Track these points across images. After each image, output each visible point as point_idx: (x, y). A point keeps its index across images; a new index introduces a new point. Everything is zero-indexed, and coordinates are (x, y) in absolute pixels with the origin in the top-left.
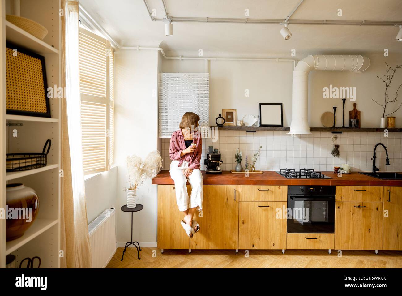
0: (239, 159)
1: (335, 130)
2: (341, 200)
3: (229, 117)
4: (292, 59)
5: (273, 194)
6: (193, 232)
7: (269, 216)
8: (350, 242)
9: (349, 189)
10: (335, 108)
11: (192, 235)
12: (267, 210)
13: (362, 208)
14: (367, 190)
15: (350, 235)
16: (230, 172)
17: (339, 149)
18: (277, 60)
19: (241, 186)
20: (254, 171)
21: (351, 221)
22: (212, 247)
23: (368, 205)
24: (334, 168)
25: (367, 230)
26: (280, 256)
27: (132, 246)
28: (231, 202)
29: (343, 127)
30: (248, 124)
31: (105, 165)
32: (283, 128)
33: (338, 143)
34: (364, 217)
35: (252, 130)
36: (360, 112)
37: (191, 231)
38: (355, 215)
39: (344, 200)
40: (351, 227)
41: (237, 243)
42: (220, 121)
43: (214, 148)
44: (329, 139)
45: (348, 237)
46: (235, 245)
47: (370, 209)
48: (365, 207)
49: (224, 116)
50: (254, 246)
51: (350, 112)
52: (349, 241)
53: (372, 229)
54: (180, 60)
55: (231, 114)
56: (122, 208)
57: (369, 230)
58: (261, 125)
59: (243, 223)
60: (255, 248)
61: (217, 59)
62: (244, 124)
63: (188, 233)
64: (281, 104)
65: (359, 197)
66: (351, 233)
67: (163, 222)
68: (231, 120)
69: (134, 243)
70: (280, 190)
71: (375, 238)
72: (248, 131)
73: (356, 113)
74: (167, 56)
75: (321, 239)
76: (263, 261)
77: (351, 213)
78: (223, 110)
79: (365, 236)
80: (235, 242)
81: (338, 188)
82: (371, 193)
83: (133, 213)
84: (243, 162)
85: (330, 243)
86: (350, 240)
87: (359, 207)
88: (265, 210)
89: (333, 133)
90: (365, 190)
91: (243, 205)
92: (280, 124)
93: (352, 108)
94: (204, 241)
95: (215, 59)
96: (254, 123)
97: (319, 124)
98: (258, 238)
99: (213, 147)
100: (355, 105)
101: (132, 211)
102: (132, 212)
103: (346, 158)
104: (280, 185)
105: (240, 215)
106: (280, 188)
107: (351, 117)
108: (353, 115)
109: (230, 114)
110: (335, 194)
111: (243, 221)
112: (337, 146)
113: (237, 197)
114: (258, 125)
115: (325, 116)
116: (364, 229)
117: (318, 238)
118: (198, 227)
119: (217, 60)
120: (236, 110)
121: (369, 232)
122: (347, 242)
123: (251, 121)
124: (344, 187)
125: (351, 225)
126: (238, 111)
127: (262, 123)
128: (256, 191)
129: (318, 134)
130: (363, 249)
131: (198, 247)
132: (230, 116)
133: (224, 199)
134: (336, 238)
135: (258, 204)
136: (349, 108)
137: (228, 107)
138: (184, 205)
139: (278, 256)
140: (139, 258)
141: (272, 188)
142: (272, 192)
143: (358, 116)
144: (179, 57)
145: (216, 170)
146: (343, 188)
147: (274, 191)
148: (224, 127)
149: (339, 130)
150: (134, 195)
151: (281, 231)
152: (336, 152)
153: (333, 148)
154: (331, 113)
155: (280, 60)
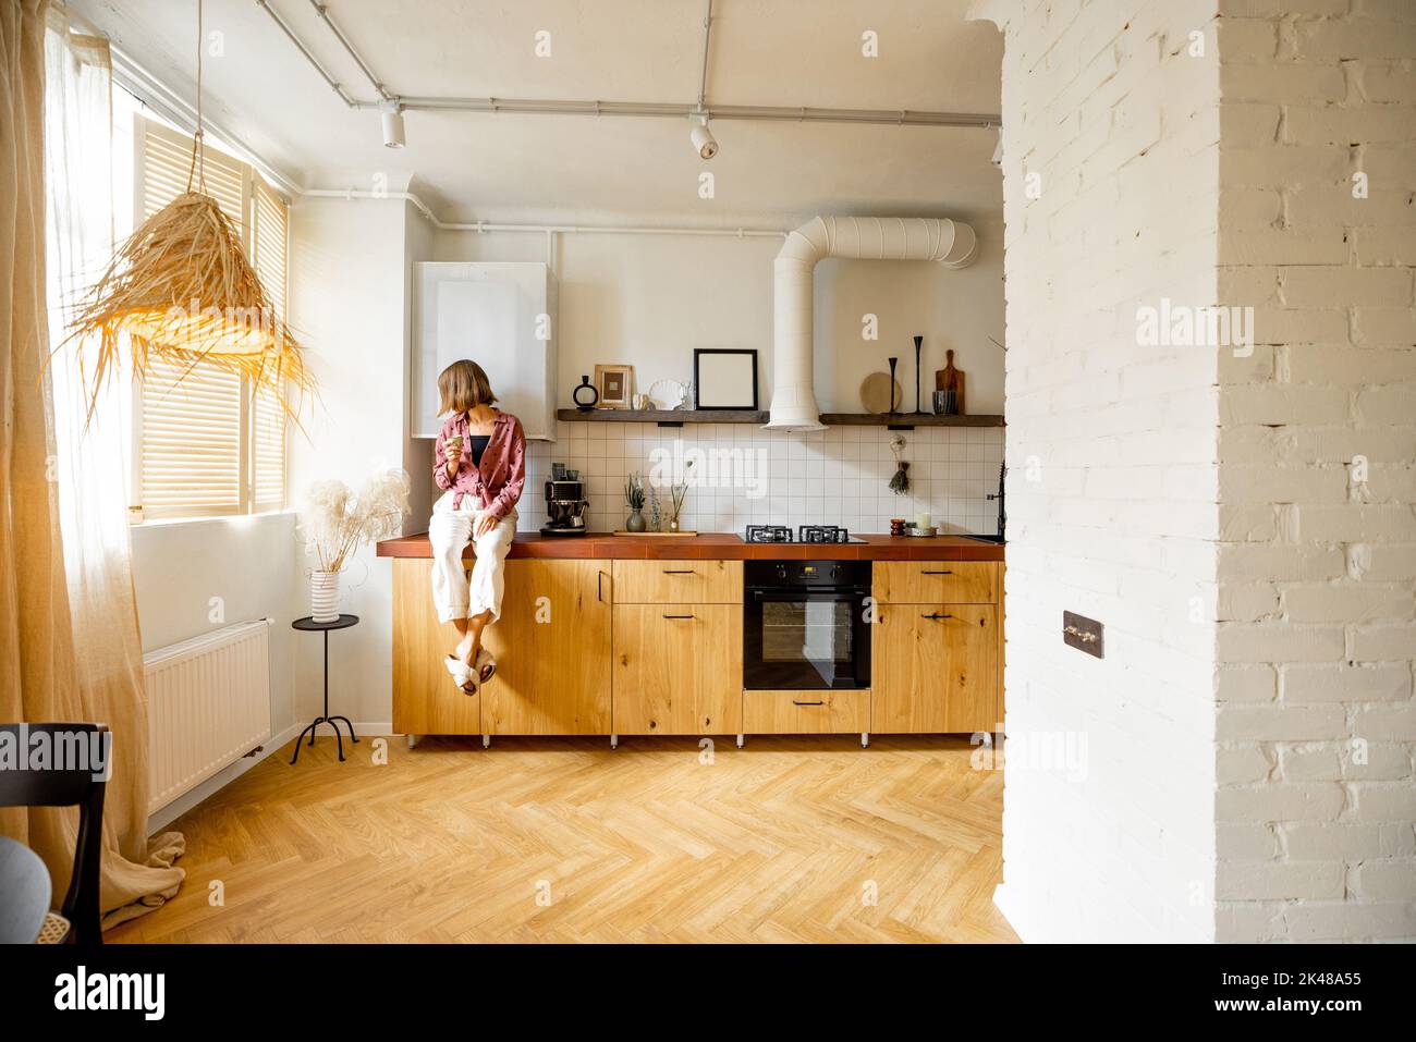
0: (637, 500)
1: (897, 421)
2: (886, 600)
3: (613, 386)
4: (780, 231)
5: (705, 584)
6: (476, 681)
7: (695, 643)
8: (912, 714)
9: (909, 571)
10: (893, 362)
11: (470, 688)
12: (689, 627)
13: (941, 620)
14: (955, 571)
15: (913, 693)
16: (611, 535)
17: (911, 474)
18: (740, 233)
19: (617, 563)
20: (677, 531)
21: (915, 654)
22: (539, 730)
23: (957, 612)
24: (893, 522)
25: (957, 679)
26: (729, 754)
27: (324, 730)
28: (592, 604)
29: (918, 413)
30: (662, 404)
31: (237, 499)
32: (754, 414)
33: (907, 457)
34: (949, 644)
35: (672, 422)
36: (963, 373)
37: (468, 676)
38: (925, 640)
39: (894, 598)
40: (914, 674)
41: (608, 718)
42: (586, 396)
43: (567, 468)
44: (882, 446)
45: (906, 698)
46: (602, 724)
47: (965, 624)
48: (950, 616)
49: (599, 383)
50: (653, 725)
51: (938, 373)
52: (910, 711)
53: (968, 677)
54: (480, 231)
55: (618, 377)
56: (294, 623)
57: (963, 679)
58: (699, 408)
59: (625, 663)
60: (659, 731)
61: (580, 229)
62: (653, 406)
63: (460, 680)
64: (754, 353)
65: (935, 591)
66: (914, 687)
67: (407, 662)
68: (618, 395)
69: (334, 721)
70: (724, 572)
71: (976, 702)
72: (661, 424)
73: (953, 375)
74: (442, 221)
75: (835, 705)
76: (675, 764)
77: (915, 633)
78: (597, 367)
79: (951, 695)
80: (603, 715)
81: (877, 566)
82: (967, 580)
83: (329, 631)
84: (648, 506)
85: (859, 716)
86: (913, 708)
87: (935, 617)
88: (682, 627)
89: (891, 428)
90: (949, 573)
91: (624, 614)
92: (750, 403)
93: (942, 365)
94: (520, 711)
95: (573, 229)
96: (679, 403)
97: (854, 405)
98: (664, 704)
99: (563, 465)
100: (950, 354)
101: (326, 628)
102: (326, 630)
103: (930, 498)
104: (721, 560)
105: (616, 641)
106: (721, 568)
107: (939, 386)
108: (946, 380)
109: (614, 377)
110: (870, 583)
111: (624, 656)
112: (905, 466)
113: (605, 594)
114: (692, 408)
115: (868, 386)
116: (948, 676)
117: (826, 701)
118: (491, 667)
119: (578, 232)
120: (631, 368)
121: (962, 684)
122: (905, 712)
123: (672, 396)
124: (893, 563)
125: (914, 663)
126: (638, 372)
127: (702, 404)
128: (658, 573)
129: (853, 433)
130: (946, 732)
131: (503, 730)
132: (616, 384)
133: (571, 597)
134: (876, 704)
135: (662, 610)
136: (935, 362)
137: (610, 360)
138: (448, 604)
139: (724, 753)
140: (341, 759)
141: (701, 566)
142: (702, 577)
143: (959, 384)
144: (476, 223)
145: (569, 524)
146: (891, 565)
147: (705, 574)
148: (595, 412)
149: (904, 422)
150: (332, 587)
151: (729, 685)
152: (902, 481)
153: (894, 469)
154: (883, 374)
155: (746, 233)
